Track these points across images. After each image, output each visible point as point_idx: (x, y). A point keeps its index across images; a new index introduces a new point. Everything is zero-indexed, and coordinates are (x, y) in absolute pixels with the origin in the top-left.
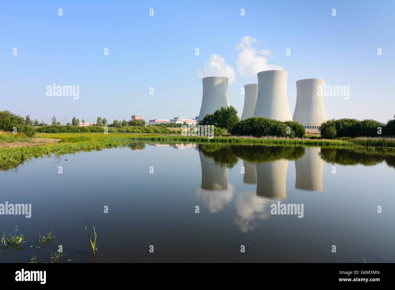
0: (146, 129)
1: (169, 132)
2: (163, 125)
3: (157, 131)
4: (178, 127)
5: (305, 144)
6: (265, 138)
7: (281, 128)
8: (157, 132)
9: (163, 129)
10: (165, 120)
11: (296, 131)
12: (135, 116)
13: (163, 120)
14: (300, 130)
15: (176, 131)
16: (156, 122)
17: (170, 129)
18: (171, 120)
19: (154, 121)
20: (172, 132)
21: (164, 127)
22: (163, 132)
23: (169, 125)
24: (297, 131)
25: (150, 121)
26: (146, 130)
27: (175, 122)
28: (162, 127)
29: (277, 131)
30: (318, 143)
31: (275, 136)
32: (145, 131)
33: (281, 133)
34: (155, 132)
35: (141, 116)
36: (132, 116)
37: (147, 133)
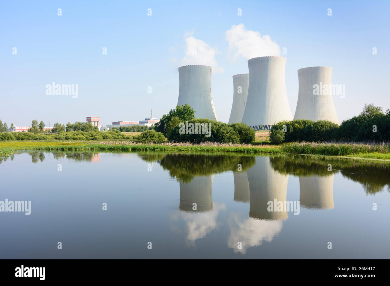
0: (92, 135)
1: (123, 138)
2: (116, 130)
3: (106, 136)
4: (143, 131)
5: (233, 152)
6: (204, 145)
7: (224, 133)
8: (106, 139)
9: (116, 133)
10: (132, 122)
11: (241, 136)
12: (91, 117)
13: (131, 122)
14: (247, 135)
15: (130, 137)
16: (121, 124)
17: (124, 134)
18: (141, 122)
19: (118, 123)
20: (125, 138)
21: (117, 132)
22: (115, 138)
23: (131, 128)
24: (244, 135)
25: (114, 123)
26: (92, 137)
27: (146, 124)
28: (114, 131)
29: (219, 136)
30: (246, 151)
31: (215, 143)
32: (91, 138)
33: (223, 138)
34: (104, 139)
35: (99, 117)
36: (87, 118)
37: (92, 139)
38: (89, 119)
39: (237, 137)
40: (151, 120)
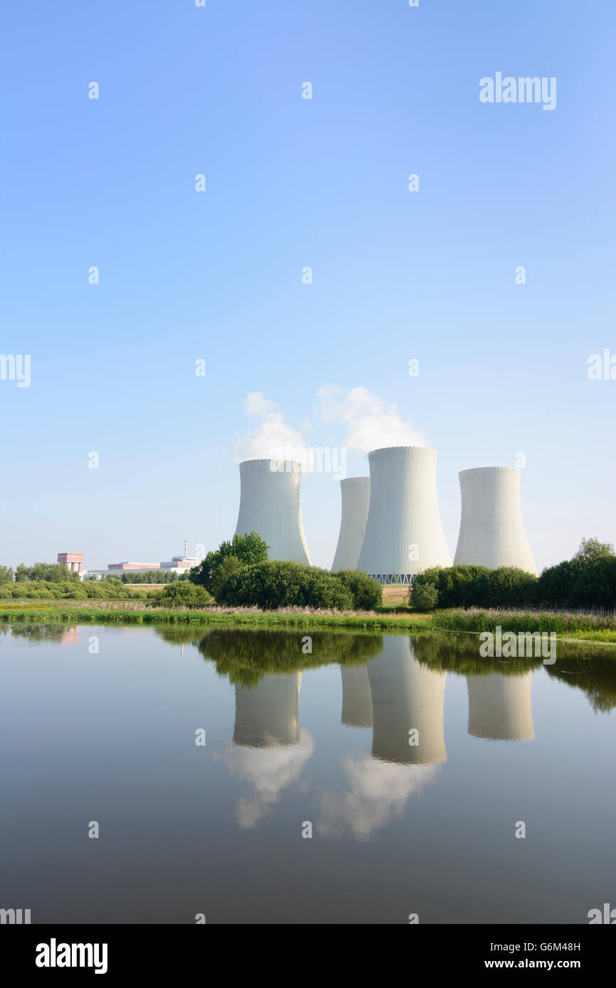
0: (66, 589)
1: (127, 595)
2: (114, 579)
3: (94, 592)
4: (167, 582)
5: (343, 626)
6: (285, 613)
7: (323, 588)
8: (94, 597)
9: (114, 587)
10: (148, 564)
11: (356, 595)
12: (66, 554)
13: (144, 564)
14: (366, 592)
15: (142, 594)
16: (125, 568)
17: (130, 588)
18: (164, 565)
19: (120, 566)
20: (132, 595)
21: (116, 584)
22: (111, 596)
23: (144, 577)
24: (361, 594)
25: (111, 567)
26: (66, 592)
27: (173, 570)
28: (110, 582)
29: (314, 595)
30: (365, 625)
31: (307, 607)
32: (64, 594)
33: (321, 599)
34: (89, 597)
35: (82, 555)
36: (59, 555)
37: (66, 598)
38: (63, 557)
39: (347, 596)
40: (184, 561)
